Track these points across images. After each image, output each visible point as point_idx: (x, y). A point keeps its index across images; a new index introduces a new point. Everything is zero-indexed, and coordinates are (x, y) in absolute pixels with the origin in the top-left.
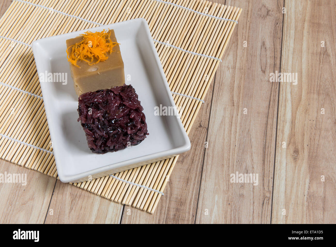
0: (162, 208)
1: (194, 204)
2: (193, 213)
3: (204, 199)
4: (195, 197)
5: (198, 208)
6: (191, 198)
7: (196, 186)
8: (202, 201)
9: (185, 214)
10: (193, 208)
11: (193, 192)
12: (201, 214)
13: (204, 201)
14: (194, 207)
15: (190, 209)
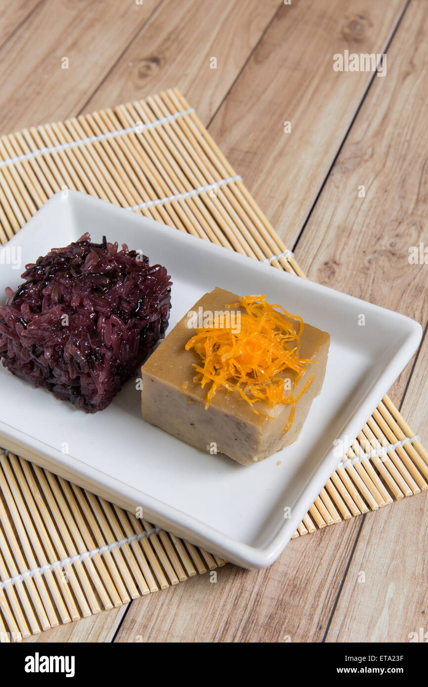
0: (241, 593)
1: (328, 596)
2: (321, 618)
3: (356, 589)
4: (335, 578)
5: (337, 608)
6: (323, 579)
7: (341, 550)
8: (350, 593)
9: (300, 619)
10: (325, 606)
11: (330, 565)
12: (342, 626)
13: (356, 592)
14: (326, 603)
15: (314, 607)
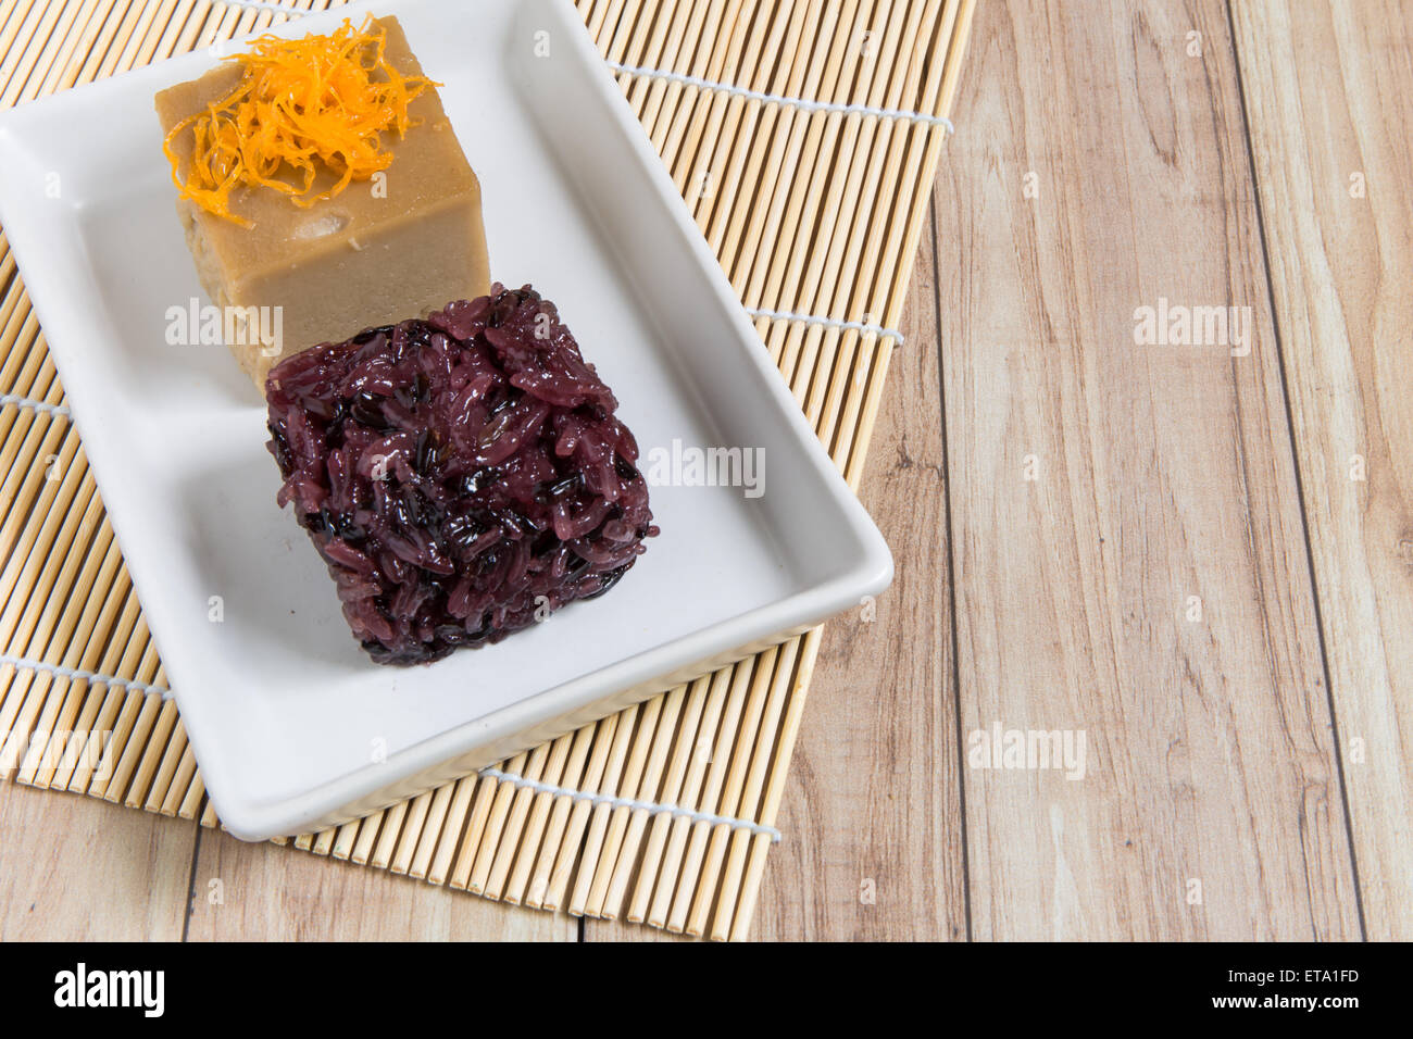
0: (784, 910)
1: (947, 866)
2: (950, 914)
3: (993, 836)
4: (946, 827)
5: (971, 884)
6: (926, 835)
7: (938, 770)
8: (985, 848)
9: (912, 926)
10: (948, 889)
11: (928, 804)
12: (993, 917)
13: (995, 843)
14: (948, 881)
15: (929, 895)
